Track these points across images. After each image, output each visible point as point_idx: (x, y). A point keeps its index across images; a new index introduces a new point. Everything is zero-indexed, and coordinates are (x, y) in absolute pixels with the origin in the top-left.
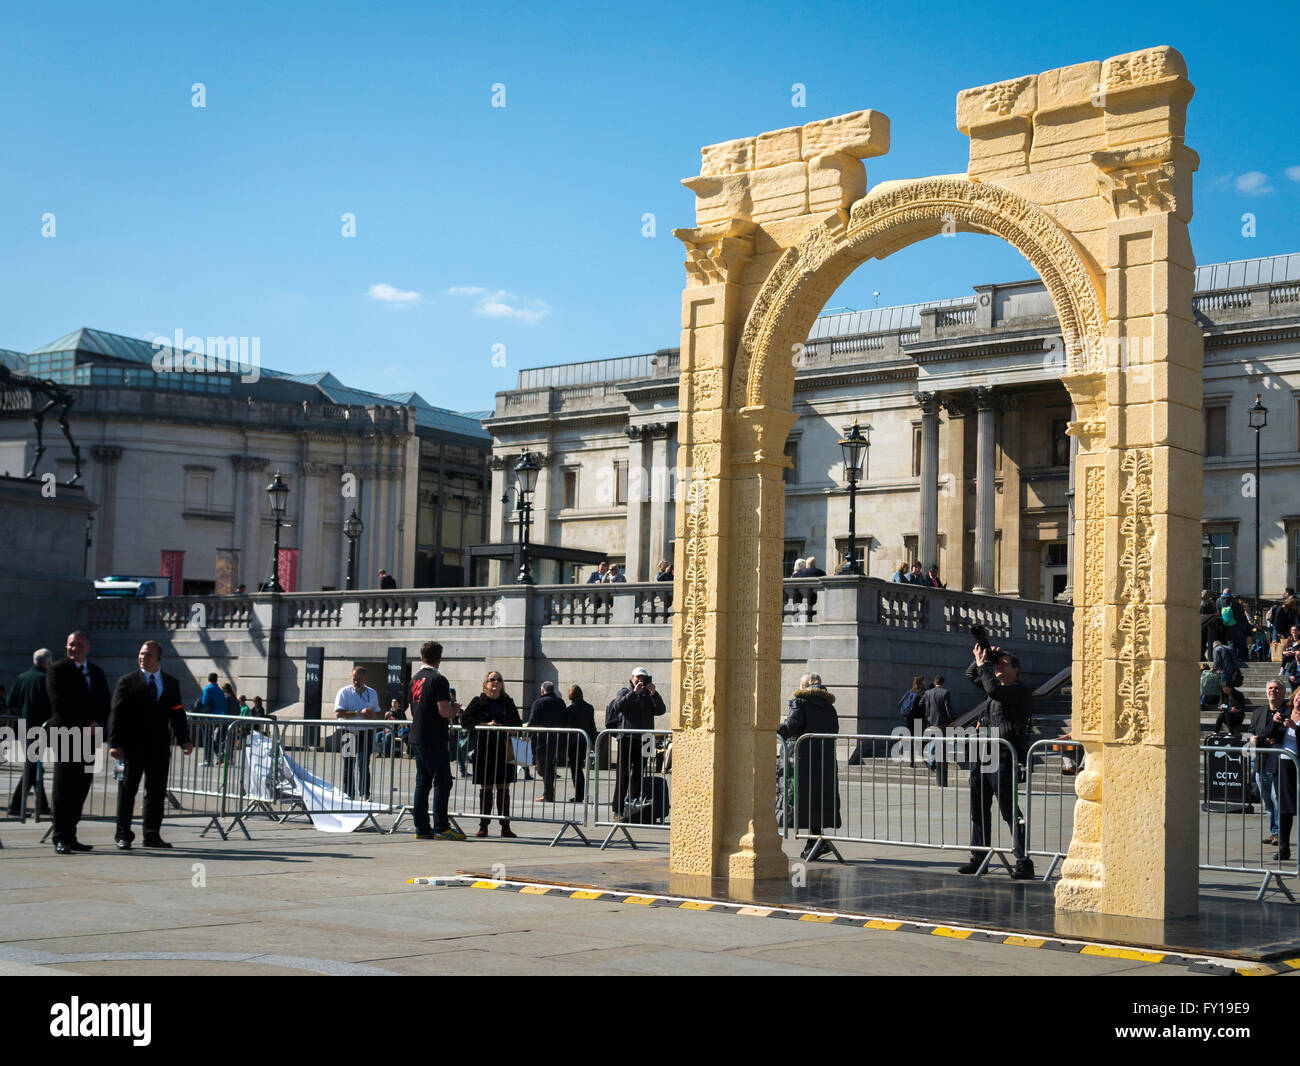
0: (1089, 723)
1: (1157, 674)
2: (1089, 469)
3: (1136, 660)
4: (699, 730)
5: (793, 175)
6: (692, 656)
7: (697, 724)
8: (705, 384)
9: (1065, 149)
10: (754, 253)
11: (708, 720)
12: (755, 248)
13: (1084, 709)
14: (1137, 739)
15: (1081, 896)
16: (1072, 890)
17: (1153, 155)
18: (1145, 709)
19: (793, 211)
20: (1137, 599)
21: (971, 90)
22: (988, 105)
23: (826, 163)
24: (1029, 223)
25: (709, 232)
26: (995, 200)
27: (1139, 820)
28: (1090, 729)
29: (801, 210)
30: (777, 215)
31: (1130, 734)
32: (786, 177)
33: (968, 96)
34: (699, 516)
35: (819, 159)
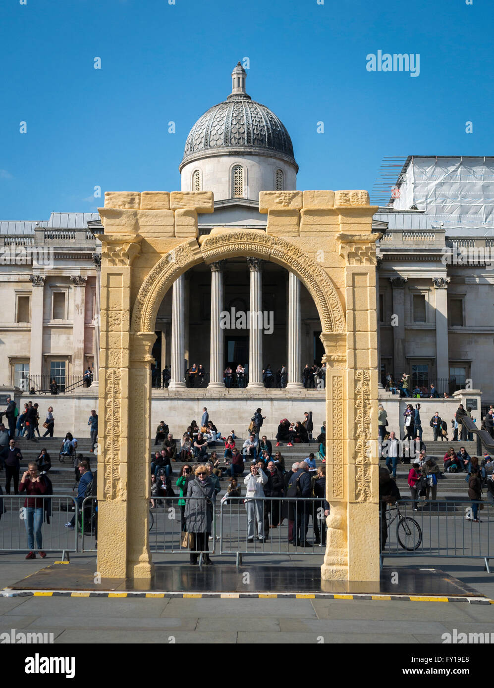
0: (336, 493)
1: (374, 471)
2: (334, 377)
3: (364, 464)
4: (116, 500)
5: (166, 216)
6: (111, 460)
7: (114, 496)
8: (116, 318)
9: (319, 228)
10: (141, 252)
11: (122, 495)
12: (141, 250)
13: (334, 486)
14: (365, 500)
15: (337, 573)
16: (333, 571)
17: (367, 239)
18: (369, 486)
19: (166, 234)
20: (364, 437)
21: (268, 192)
22: (278, 200)
23: (187, 214)
24: (303, 260)
25: (118, 238)
26: (285, 246)
27: (366, 537)
28: (337, 496)
29: (171, 234)
30: (155, 235)
31: (361, 498)
32: (162, 217)
33: (266, 194)
34: (114, 387)
35: (182, 211)
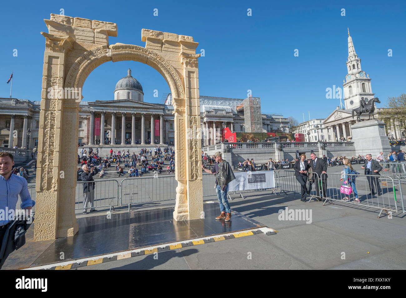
0: (182, 176)
1: (200, 164)
2: (180, 119)
3: (195, 161)
4: (51, 190)
5: (89, 32)
6: (47, 166)
7: (49, 188)
8: (54, 81)
9: (171, 50)
10: (73, 48)
11: (54, 187)
12: (73, 47)
13: (180, 173)
14: (196, 179)
15: (183, 217)
16: (181, 216)
18: (198, 172)
19: (89, 41)
20: (195, 148)
21: (146, 30)
22: (151, 34)
23: (102, 32)
24: (164, 63)
26: (155, 55)
27: (197, 197)
28: (182, 177)
29: (92, 42)
30: (83, 41)
31: (195, 178)
32: (87, 32)
33: (145, 30)
34: (51, 122)
35: (99, 30)
